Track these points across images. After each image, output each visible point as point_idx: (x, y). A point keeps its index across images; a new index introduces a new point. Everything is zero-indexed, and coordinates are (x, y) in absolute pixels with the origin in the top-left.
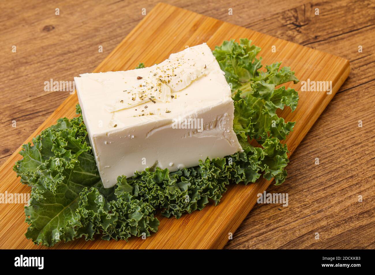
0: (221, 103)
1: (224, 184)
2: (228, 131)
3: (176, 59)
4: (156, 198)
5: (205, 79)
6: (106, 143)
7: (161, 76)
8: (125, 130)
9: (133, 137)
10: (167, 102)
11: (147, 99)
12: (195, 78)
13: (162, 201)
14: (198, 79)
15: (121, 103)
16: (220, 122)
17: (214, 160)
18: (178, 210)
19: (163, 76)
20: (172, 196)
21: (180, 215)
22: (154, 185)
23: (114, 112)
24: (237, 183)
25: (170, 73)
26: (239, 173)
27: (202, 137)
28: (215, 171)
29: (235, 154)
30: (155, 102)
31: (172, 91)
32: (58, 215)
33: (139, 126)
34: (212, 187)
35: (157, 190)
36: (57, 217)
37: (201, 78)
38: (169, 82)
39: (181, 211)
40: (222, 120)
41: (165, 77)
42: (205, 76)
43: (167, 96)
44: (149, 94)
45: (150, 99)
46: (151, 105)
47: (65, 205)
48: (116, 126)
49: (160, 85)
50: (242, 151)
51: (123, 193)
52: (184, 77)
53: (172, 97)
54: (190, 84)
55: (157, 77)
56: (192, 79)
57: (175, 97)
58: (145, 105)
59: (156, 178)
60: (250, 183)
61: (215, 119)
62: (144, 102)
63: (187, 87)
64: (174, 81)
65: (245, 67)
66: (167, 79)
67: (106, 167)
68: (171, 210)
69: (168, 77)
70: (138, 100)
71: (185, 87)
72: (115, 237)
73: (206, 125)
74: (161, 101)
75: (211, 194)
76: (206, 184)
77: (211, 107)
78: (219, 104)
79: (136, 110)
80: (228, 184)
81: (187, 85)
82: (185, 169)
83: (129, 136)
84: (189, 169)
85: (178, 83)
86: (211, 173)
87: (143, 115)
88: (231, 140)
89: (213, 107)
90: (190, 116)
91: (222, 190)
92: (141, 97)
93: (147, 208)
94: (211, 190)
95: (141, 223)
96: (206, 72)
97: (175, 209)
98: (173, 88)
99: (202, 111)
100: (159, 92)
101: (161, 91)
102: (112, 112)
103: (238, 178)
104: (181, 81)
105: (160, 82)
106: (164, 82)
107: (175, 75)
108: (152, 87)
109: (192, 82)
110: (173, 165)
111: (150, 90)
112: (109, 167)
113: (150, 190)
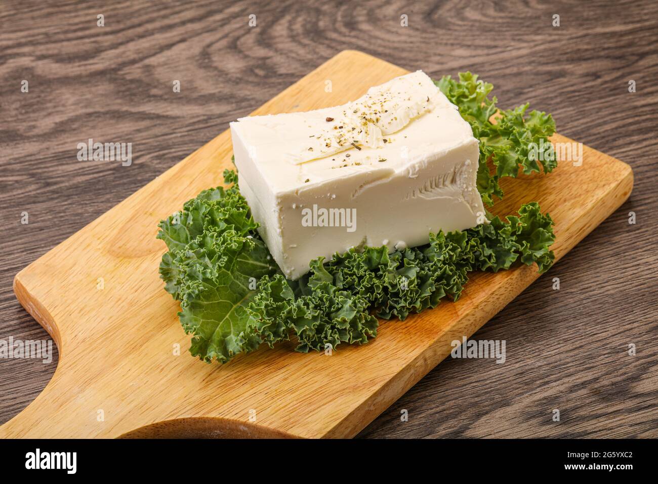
0: (460, 145)
2: (470, 189)
3: (380, 93)
4: (370, 290)
5: (429, 115)
6: (294, 206)
7: (364, 114)
8: (324, 185)
9: (334, 196)
10: (378, 148)
11: (347, 145)
12: (416, 115)
13: (380, 294)
14: (419, 117)
15: (310, 152)
16: (458, 174)
17: (450, 234)
18: (403, 307)
20: (394, 286)
21: (406, 314)
22: (365, 271)
23: (301, 164)
24: (484, 269)
25: (378, 108)
26: (486, 255)
27: (432, 198)
28: (454, 249)
30: (360, 149)
31: (384, 133)
32: (227, 316)
33: (344, 179)
34: (451, 273)
35: (371, 278)
36: (227, 319)
37: (423, 116)
38: (377, 120)
39: (408, 309)
40: (461, 172)
41: (370, 114)
42: (429, 112)
44: (349, 137)
45: (353, 144)
46: (354, 153)
47: (235, 303)
48: (308, 181)
49: (365, 124)
51: (320, 284)
52: (400, 114)
53: (385, 141)
54: (408, 122)
55: (359, 114)
56: (411, 117)
57: (388, 141)
58: (345, 154)
59: (369, 261)
60: (502, 270)
61: (452, 170)
62: (343, 149)
63: (405, 127)
64: (384, 119)
65: (471, 114)
66: (374, 117)
67: (291, 246)
68: (392, 308)
69: (376, 113)
70: (335, 145)
71: (402, 127)
72: (315, 347)
73: (439, 178)
74: (369, 147)
75: (448, 285)
76: (441, 269)
77: (447, 151)
78: (457, 147)
79: (334, 160)
80: (471, 270)
81: (405, 125)
82: (407, 249)
83: (328, 195)
84: (413, 249)
86: (447, 252)
87: (345, 166)
88: (474, 204)
89: (450, 150)
90: (417, 163)
91: (463, 280)
92: (340, 142)
94: (449, 278)
95: (353, 323)
96: (430, 107)
97: (398, 306)
98: (384, 129)
99: (434, 156)
100: (366, 135)
102: (297, 165)
103: (484, 262)
104: (396, 119)
105: (364, 121)
106: (370, 120)
107: (386, 111)
108: (354, 129)
109: (412, 121)
111: (351, 133)
112: (295, 246)
113: (361, 278)
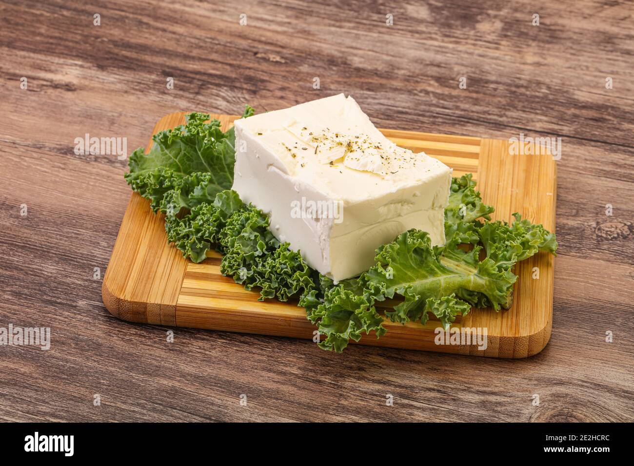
1: (285, 292)
19: (358, 144)
29: (324, 276)
43: (328, 158)
50: (335, 283)
85: (354, 158)
93: (205, 231)
101: (332, 149)
110: (278, 229)
